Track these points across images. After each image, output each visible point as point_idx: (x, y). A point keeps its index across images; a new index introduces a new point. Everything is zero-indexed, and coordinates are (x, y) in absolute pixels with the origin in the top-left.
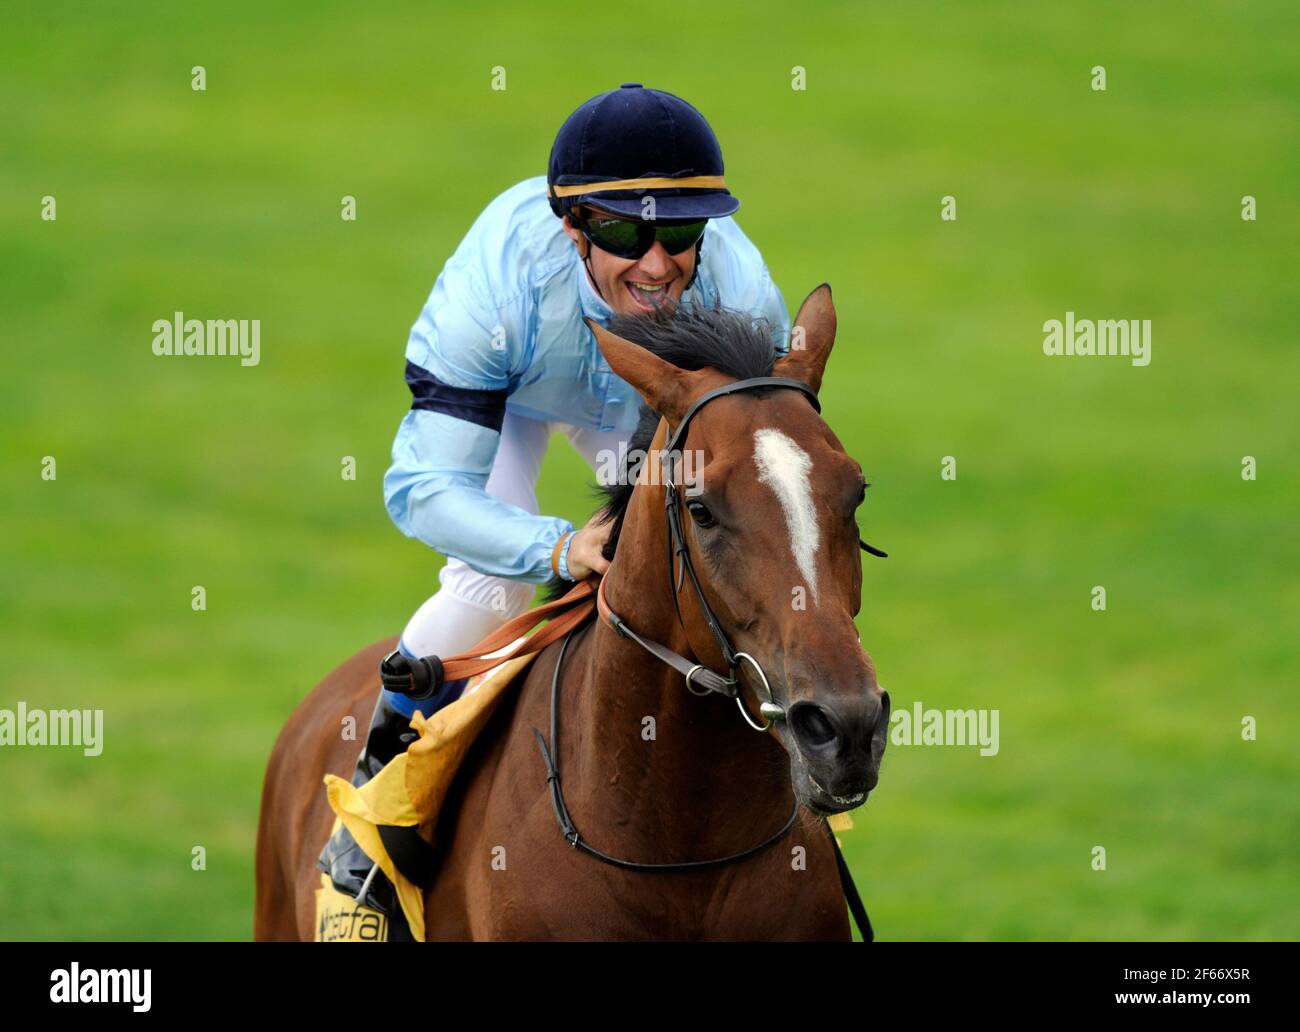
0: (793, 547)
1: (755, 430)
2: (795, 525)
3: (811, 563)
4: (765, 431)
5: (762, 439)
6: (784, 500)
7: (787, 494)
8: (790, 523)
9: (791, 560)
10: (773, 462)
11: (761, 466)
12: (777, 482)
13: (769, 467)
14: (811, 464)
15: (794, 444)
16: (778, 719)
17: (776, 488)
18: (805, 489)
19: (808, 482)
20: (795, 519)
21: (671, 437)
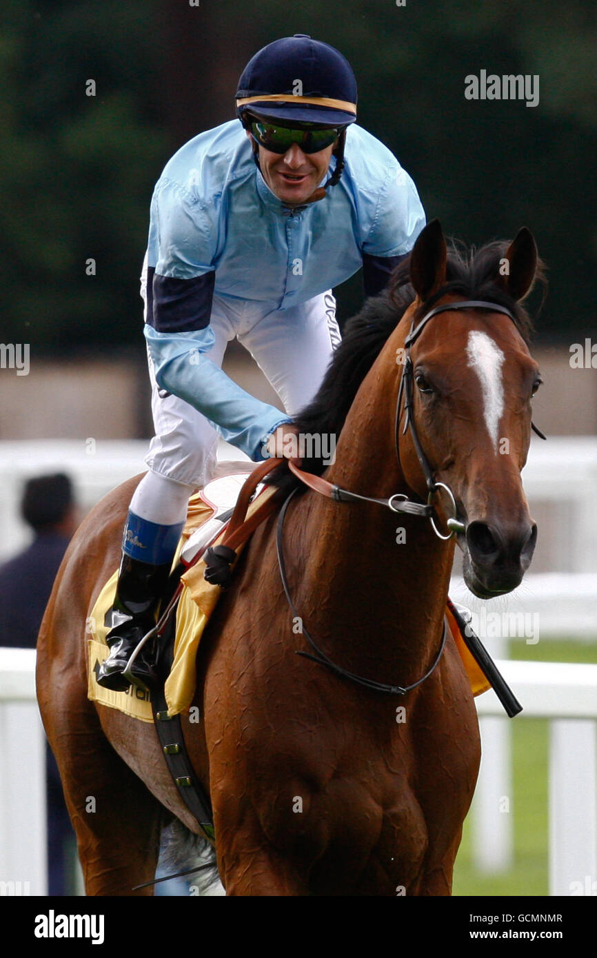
0: (485, 414)
1: (469, 330)
2: (489, 399)
3: (496, 426)
4: (476, 332)
5: (473, 337)
6: (483, 381)
7: (485, 377)
8: (485, 397)
9: (483, 422)
10: (479, 354)
11: (470, 356)
12: (480, 369)
13: (476, 358)
14: (504, 359)
15: (495, 344)
16: (459, 532)
17: (479, 373)
18: (498, 376)
19: (500, 372)
20: (488, 395)
21: (414, 329)
